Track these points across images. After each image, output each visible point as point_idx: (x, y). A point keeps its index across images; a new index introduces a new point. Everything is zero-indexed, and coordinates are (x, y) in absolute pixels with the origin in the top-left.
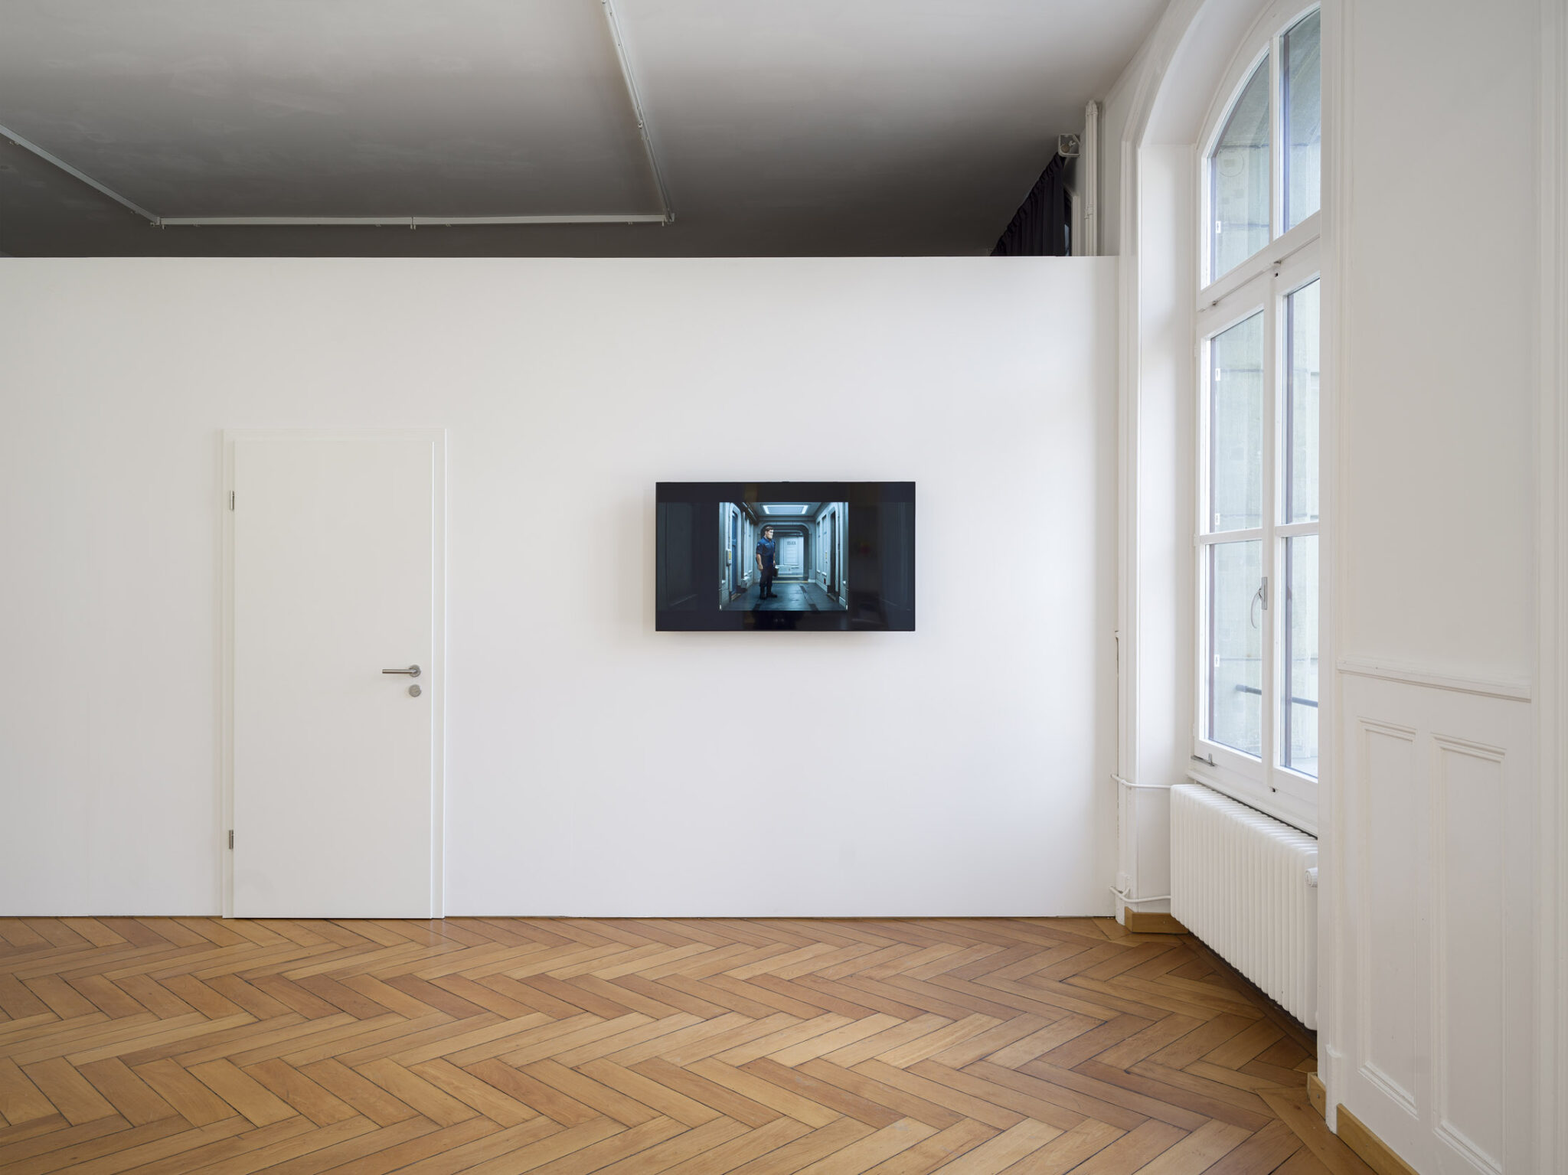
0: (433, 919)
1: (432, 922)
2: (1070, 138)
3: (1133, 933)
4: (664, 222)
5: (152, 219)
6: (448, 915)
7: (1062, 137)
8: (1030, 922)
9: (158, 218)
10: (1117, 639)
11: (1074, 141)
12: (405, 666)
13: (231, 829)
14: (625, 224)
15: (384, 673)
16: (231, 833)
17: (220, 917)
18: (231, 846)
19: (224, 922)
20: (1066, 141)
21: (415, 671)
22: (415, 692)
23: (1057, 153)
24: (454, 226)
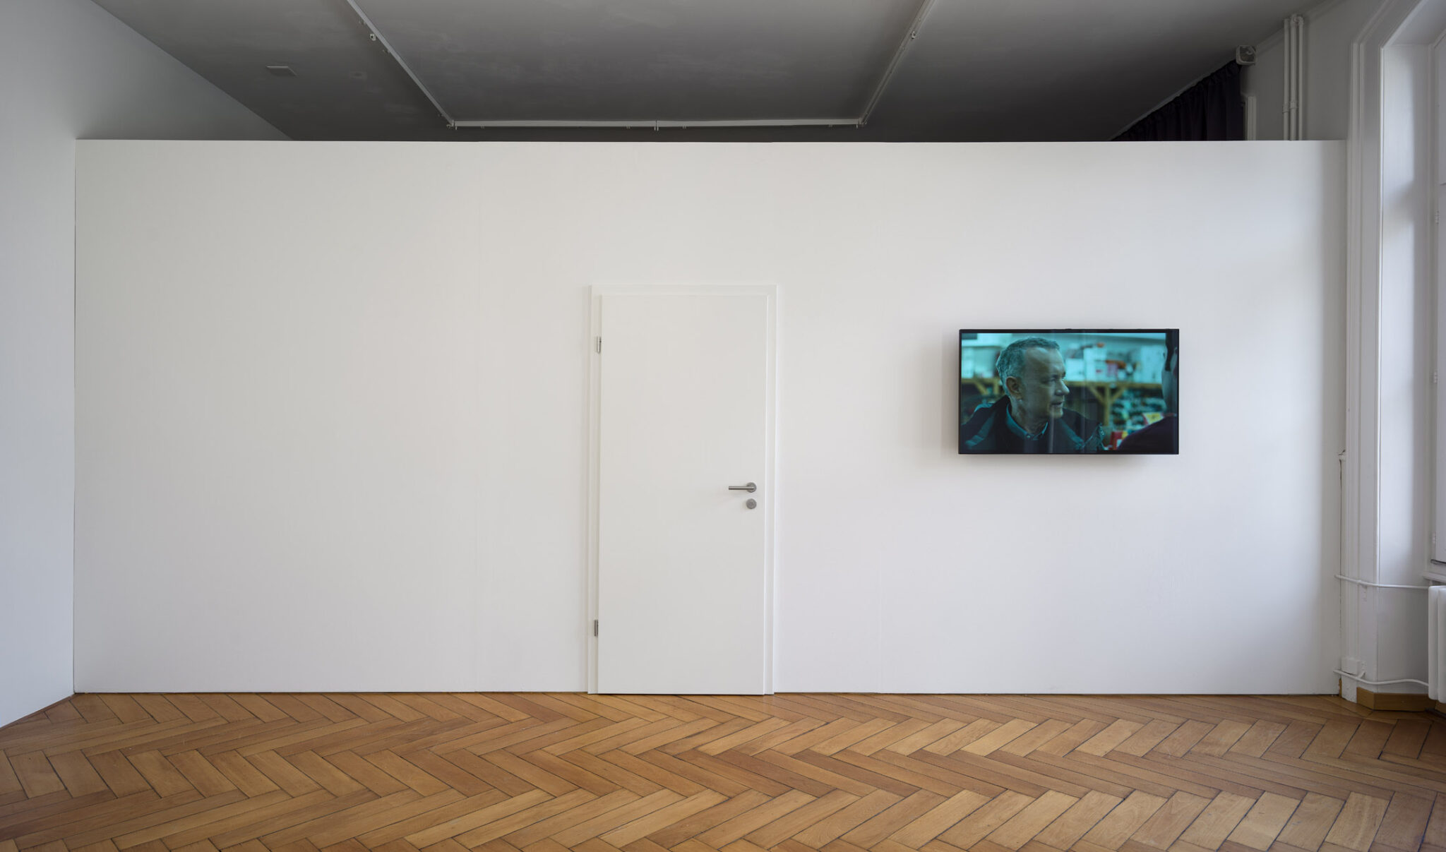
0: (765, 695)
1: (764, 697)
2: (1246, 49)
3: (1375, 710)
4: (859, 125)
5: (450, 122)
6: (776, 691)
7: (1241, 48)
8: (1267, 698)
9: (453, 121)
10: (1340, 461)
11: (1250, 52)
12: (743, 483)
13: (595, 619)
14: (826, 127)
15: (730, 489)
16: (596, 623)
17: (586, 693)
18: (596, 633)
19: (589, 697)
20: (1243, 51)
21: (751, 488)
22: (751, 505)
23: (1235, 61)
24: (688, 128)
